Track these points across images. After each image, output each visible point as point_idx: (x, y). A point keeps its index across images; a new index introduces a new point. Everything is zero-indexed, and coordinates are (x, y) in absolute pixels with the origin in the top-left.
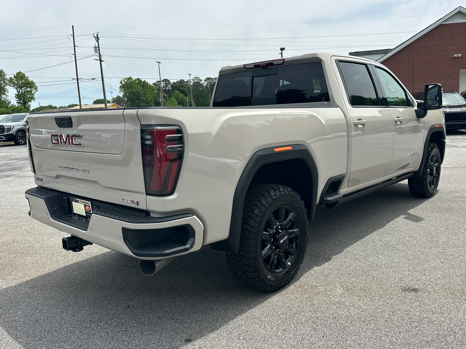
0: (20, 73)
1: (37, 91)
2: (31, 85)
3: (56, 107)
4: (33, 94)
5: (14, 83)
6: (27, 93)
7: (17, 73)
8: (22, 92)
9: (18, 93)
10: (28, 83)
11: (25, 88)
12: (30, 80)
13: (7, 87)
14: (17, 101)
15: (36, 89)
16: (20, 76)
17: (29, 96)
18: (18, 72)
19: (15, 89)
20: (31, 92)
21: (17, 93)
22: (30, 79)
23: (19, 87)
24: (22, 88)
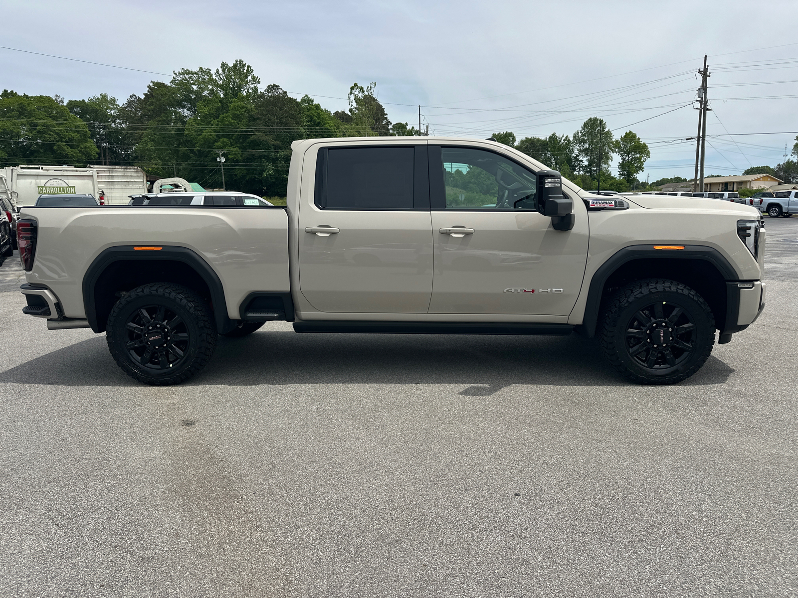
0: (630, 132)
1: (649, 157)
2: (642, 149)
3: (685, 180)
4: (642, 162)
5: (619, 148)
6: (635, 161)
7: (626, 133)
8: (628, 159)
9: (623, 162)
10: (637, 147)
11: (633, 153)
12: (642, 143)
13: (611, 154)
14: (620, 172)
15: (648, 155)
16: (630, 137)
17: (636, 165)
18: (628, 132)
19: (620, 155)
20: (640, 159)
21: (621, 161)
22: (642, 141)
23: (625, 153)
24: (629, 154)
